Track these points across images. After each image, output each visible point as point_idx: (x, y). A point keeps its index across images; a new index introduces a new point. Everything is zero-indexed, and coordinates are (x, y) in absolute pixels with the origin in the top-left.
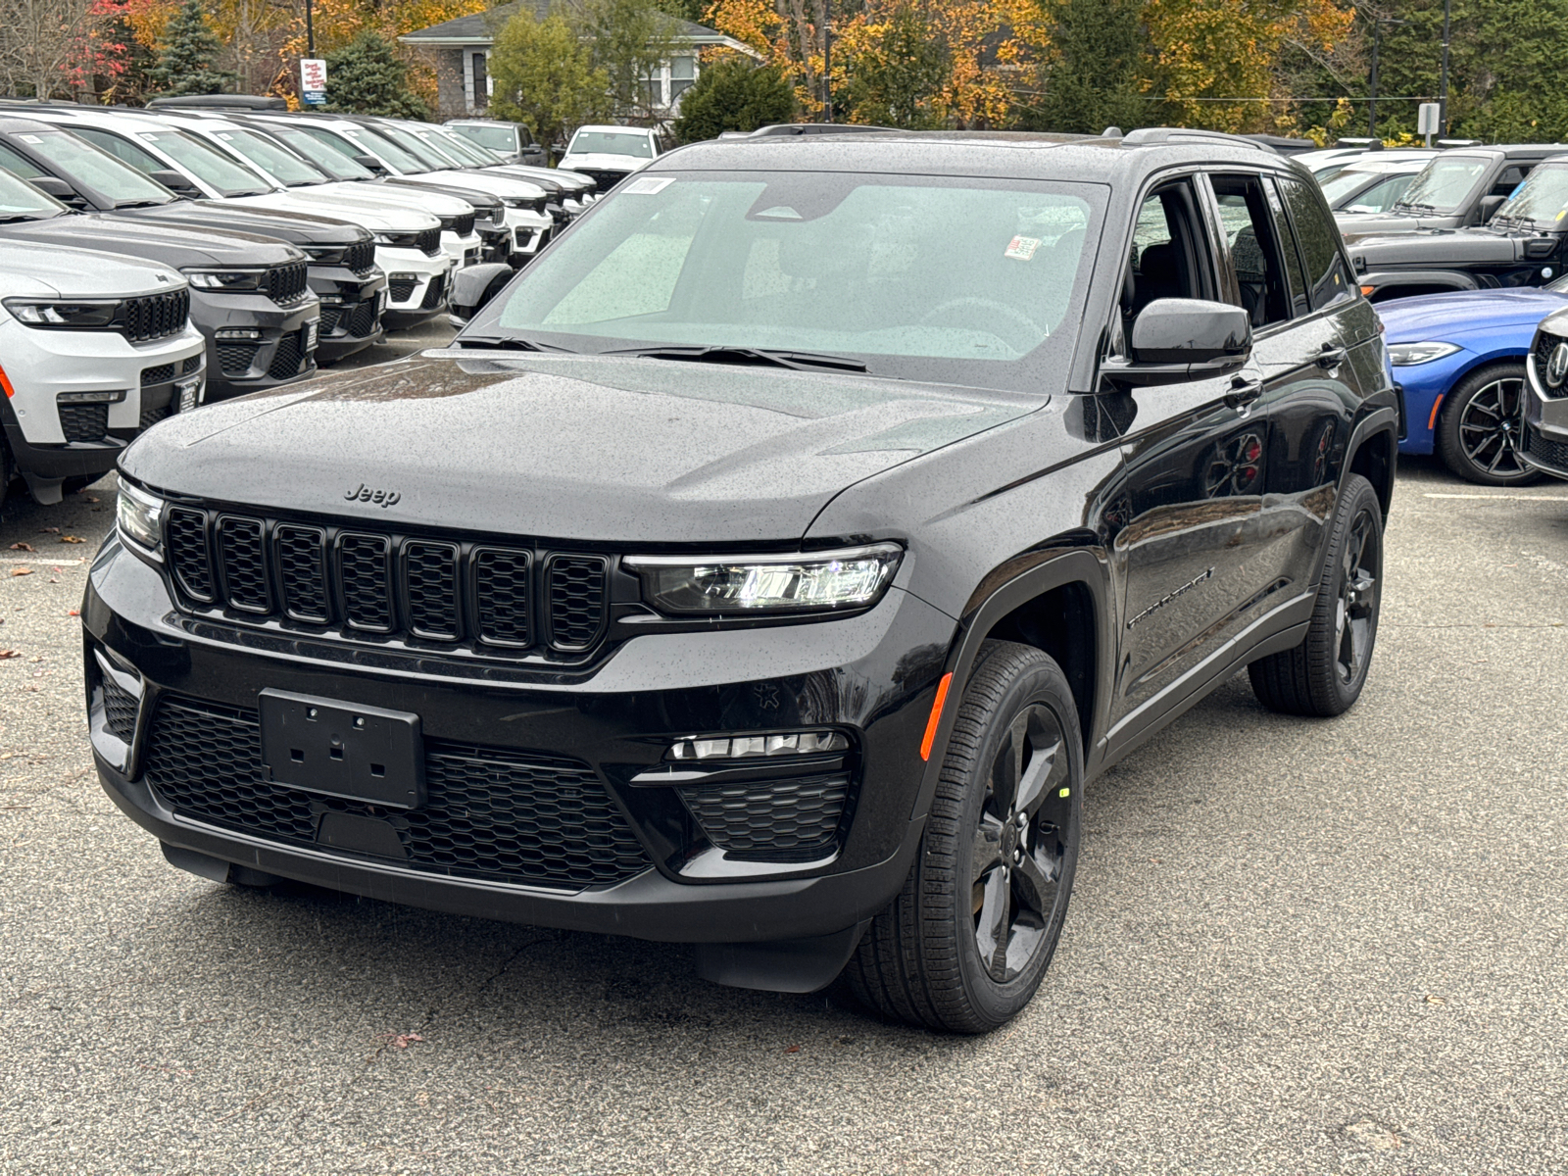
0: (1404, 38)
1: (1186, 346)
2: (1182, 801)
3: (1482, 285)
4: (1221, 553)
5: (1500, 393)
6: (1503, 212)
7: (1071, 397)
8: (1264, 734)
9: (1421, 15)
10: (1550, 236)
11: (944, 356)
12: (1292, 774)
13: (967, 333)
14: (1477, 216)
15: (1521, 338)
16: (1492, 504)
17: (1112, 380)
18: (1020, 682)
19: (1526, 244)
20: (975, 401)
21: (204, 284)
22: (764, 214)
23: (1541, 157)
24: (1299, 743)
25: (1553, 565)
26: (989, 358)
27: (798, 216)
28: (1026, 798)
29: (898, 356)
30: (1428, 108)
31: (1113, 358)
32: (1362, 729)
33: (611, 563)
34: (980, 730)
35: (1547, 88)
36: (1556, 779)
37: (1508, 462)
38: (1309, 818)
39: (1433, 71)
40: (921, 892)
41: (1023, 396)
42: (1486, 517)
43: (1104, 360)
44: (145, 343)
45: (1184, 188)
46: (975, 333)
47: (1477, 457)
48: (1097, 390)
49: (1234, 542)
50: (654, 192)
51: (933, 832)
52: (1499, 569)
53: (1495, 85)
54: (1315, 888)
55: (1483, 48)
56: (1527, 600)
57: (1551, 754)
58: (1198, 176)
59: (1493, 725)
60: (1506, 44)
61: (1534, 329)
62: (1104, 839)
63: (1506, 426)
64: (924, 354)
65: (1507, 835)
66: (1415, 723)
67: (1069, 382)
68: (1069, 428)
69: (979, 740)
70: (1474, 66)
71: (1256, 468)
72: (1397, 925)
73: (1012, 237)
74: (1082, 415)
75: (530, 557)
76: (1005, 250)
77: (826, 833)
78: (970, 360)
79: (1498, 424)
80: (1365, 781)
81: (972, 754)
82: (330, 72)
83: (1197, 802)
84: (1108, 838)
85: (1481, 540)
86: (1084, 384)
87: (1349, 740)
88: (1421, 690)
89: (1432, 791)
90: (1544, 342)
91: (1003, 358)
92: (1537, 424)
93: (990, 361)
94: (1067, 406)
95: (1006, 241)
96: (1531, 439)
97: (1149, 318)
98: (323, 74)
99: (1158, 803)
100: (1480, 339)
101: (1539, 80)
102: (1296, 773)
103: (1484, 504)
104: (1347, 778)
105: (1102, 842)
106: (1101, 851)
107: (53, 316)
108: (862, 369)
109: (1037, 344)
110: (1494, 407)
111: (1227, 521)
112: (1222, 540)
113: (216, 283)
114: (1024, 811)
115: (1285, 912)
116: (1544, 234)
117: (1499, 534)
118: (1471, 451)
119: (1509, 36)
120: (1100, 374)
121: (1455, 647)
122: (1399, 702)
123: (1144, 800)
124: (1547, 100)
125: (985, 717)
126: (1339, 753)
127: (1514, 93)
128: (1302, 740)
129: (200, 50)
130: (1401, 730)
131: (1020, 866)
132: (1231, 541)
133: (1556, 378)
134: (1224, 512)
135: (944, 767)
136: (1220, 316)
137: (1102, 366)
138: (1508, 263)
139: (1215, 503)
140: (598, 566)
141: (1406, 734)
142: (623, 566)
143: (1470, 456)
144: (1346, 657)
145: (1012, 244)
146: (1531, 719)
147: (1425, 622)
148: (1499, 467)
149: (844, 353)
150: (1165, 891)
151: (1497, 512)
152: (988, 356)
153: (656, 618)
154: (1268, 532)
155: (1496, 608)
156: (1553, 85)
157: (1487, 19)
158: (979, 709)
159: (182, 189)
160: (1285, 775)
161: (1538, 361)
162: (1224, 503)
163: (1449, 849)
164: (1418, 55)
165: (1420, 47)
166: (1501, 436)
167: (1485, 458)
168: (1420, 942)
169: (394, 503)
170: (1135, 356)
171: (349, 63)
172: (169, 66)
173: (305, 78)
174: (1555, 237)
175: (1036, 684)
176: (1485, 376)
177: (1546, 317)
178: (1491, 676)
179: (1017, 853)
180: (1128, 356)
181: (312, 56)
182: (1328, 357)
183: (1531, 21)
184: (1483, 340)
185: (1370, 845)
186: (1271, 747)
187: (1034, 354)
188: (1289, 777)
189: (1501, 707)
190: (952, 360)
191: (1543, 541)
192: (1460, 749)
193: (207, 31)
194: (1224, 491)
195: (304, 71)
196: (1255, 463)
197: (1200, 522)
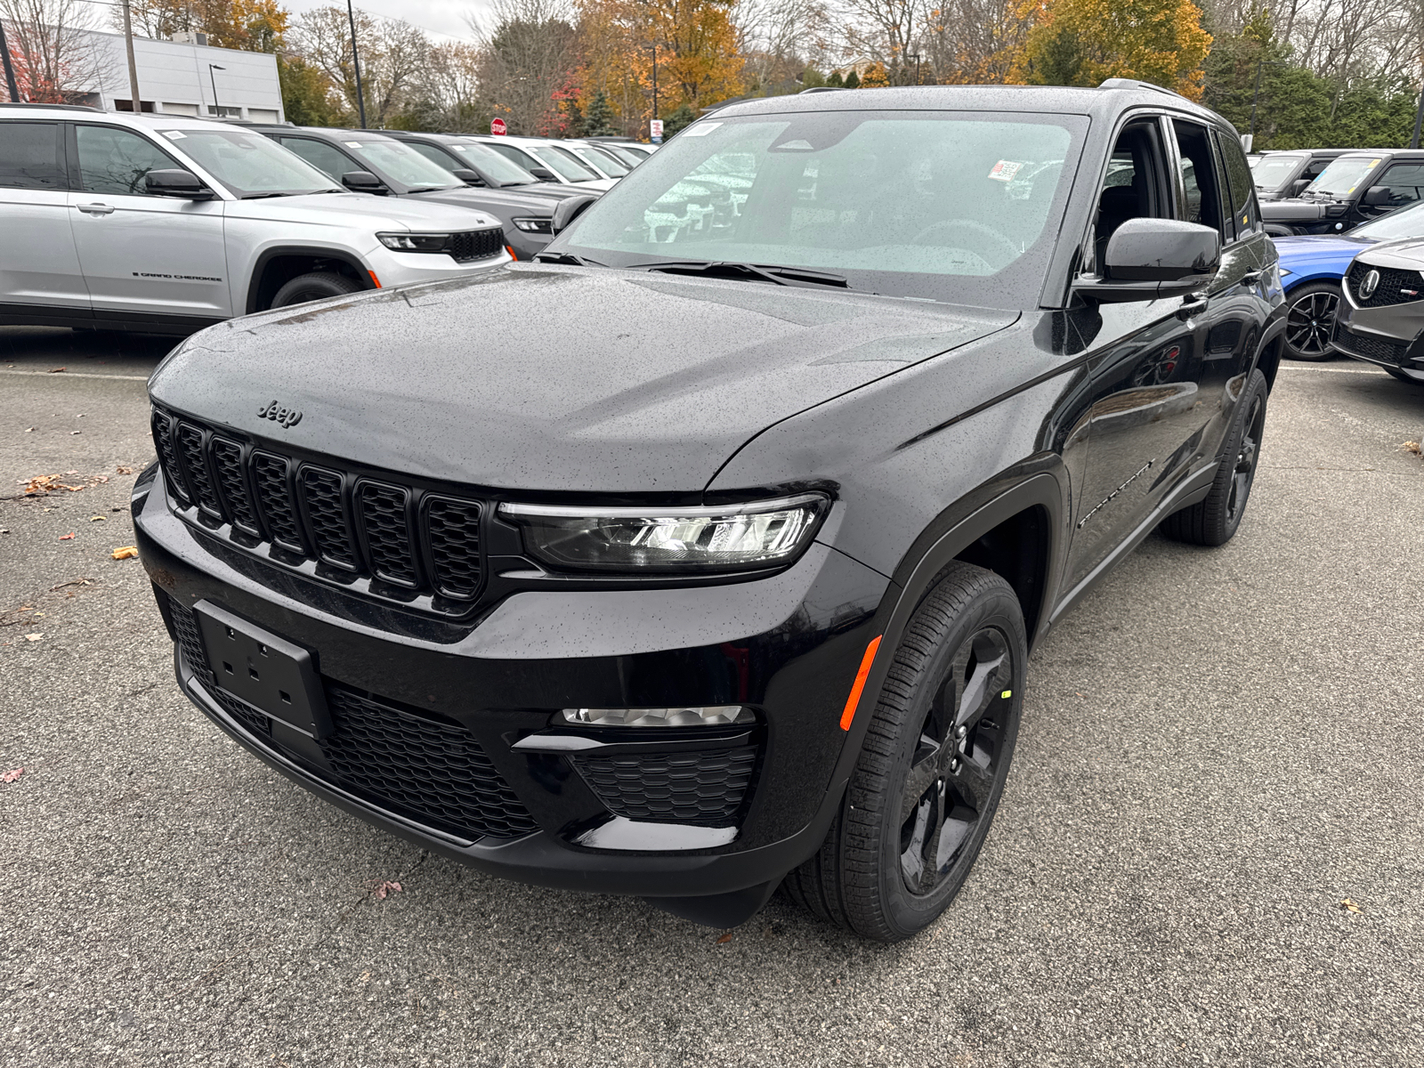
0: (1227, 105)
1: (1156, 265)
2: (1103, 628)
3: (1296, 233)
4: (1148, 426)
5: (1313, 301)
6: (1309, 189)
7: (1042, 313)
8: (1165, 561)
9: (1239, 92)
10: (1343, 203)
11: (922, 271)
12: (1189, 603)
13: (946, 249)
14: (1292, 192)
15: (1340, 266)
16: (1304, 374)
17: (1083, 297)
18: (965, 618)
19: (1327, 208)
20: (943, 316)
21: (526, 227)
22: (783, 146)
23: (1336, 156)
24: (1192, 571)
25: (1355, 422)
26: (963, 274)
27: (810, 147)
28: (966, 712)
29: (878, 272)
30: (1246, 138)
31: (1084, 275)
32: (1240, 559)
33: (486, 509)
34: (916, 678)
35: (1306, 132)
36: (1403, 617)
37: (1313, 346)
38: (1207, 651)
39: (1242, 123)
40: (842, 847)
41: (993, 312)
42: (1302, 382)
43: (1076, 278)
44: (467, 261)
45: (1151, 127)
46: (953, 250)
47: (1293, 342)
48: (1068, 306)
49: (1156, 419)
50: (704, 134)
51: (858, 787)
52: (1319, 422)
53: (1276, 130)
54: (1220, 736)
55: (1271, 109)
56: (1343, 448)
57: (1393, 590)
58: (1163, 117)
59: (1340, 560)
60: (1284, 108)
61: (1352, 259)
62: (1038, 667)
63: (1314, 323)
64: (902, 269)
65: (1376, 679)
66: (1280, 555)
67: (1041, 298)
68: (1037, 342)
69: (913, 689)
70: (1265, 120)
71: (1175, 363)
72: (1299, 791)
73: (997, 161)
74: (1050, 330)
75: (408, 494)
76: (989, 173)
77: (730, 806)
78: (946, 276)
79: (1309, 321)
80: (1249, 612)
81: (904, 704)
82: (665, 126)
83: (1115, 629)
84: (1042, 665)
85: (1301, 400)
86: (1055, 301)
87: (1231, 570)
88: (1279, 523)
89: (1304, 625)
90: (1358, 269)
91: (979, 274)
92: (1346, 323)
93: (965, 277)
94: (1038, 322)
95: (990, 165)
96: (1341, 333)
97: (1123, 236)
98: (661, 128)
99: (1084, 628)
100: (1304, 267)
101: (1301, 127)
102: (1193, 602)
103: (1298, 373)
104: (1234, 609)
105: (1037, 670)
106: (1035, 680)
107: (410, 244)
108: (843, 284)
109: (1010, 262)
110: (1308, 310)
111: (1153, 405)
112: (1150, 418)
113: (534, 227)
114: (964, 724)
115: (1196, 767)
116: (1340, 202)
117: (1313, 396)
118: (1290, 338)
119: (1287, 103)
120: (1072, 290)
121: (1299, 486)
122: (1264, 534)
123: (1072, 625)
124: (1305, 138)
125: (921, 663)
126: (1225, 582)
127: (1287, 135)
128: (1195, 568)
129: (604, 117)
130: (1270, 560)
131: (957, 774)
132: (1154, 418)
133: (1365, 293)
134: (1149, 397)
135: (874, 717)
136: (1192, 235)
137: (1074, 283)
138: (1315, 219)
139: (1142, 391)
140: (473, 512)
141: (1274, 565)
142: (497, 513)
143: (1289, 342)
144: (1232, 505)
145: (996, 167)
146: (1369, 554)
147: (1274, 464)
148: (1308, 349)
149: (828, 269)
150: (1089, 734)
151: (1308, 380)
152: (964, 271)
153: (541, 574)
154: (1180, 409)
155: (1322, 454)
156: (1309, 130)
157: (1276, 94)
158: (917, 654)
159: (545, 177)
160: (1184, 604)
161: (1350, 282)
162: (1150, 391)
163: (1328, 695)
164: (1235, 113)
165: (1236, 109)
166: (1310, 330)
167: (1298, 343)
168: (1324, 816)
169: (294, 424)
170: (1106, 272)
171: (674, 122)
172: (589, 125)
173: (653, 130)
174: (1347, 204)
175: (983, 613)
176: (1305, 291)
177: (1358, 253)
178: (1330, 513)
179: (954, 762)
180: (1098, 274)
181: (656, 119)
182: (1251, 277)
183: (1300, 95)
184: (1308, 267)
185: (1262, 686)
186: (1172, 574)
187: (1007, 271)
188: (1188, 606)
189: (1343, 542)
190: (928, 276)
191: (1344, 402)
192: (1319, 583)
193: (607, 107)
194: (1149, 381)
195: (652, 126)
196: (1175, 359)
197: (1134, 406)
